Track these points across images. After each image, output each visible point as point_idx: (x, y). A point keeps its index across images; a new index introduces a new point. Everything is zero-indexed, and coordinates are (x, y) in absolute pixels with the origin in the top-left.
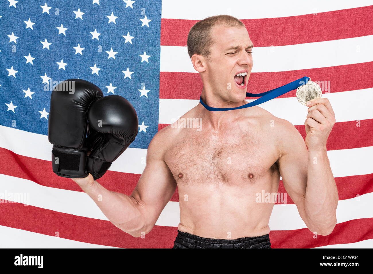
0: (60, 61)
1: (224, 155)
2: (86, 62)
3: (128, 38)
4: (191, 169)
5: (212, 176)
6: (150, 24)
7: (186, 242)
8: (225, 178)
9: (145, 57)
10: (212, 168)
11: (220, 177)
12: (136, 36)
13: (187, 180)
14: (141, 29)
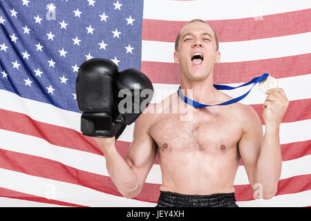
0: (61, 50)
1: (201, 129)
2: (82, 51)
3: (116, 34)
4: (175, 140)
5: (192, 146)
6: (133, 22)
7: (169, 199)
8: (202, 148)
9: (129, 49)
10: (191, 139)
11: (198, 147)
12: (122, 32)
13: (171, 149)
14: (127, 26)
